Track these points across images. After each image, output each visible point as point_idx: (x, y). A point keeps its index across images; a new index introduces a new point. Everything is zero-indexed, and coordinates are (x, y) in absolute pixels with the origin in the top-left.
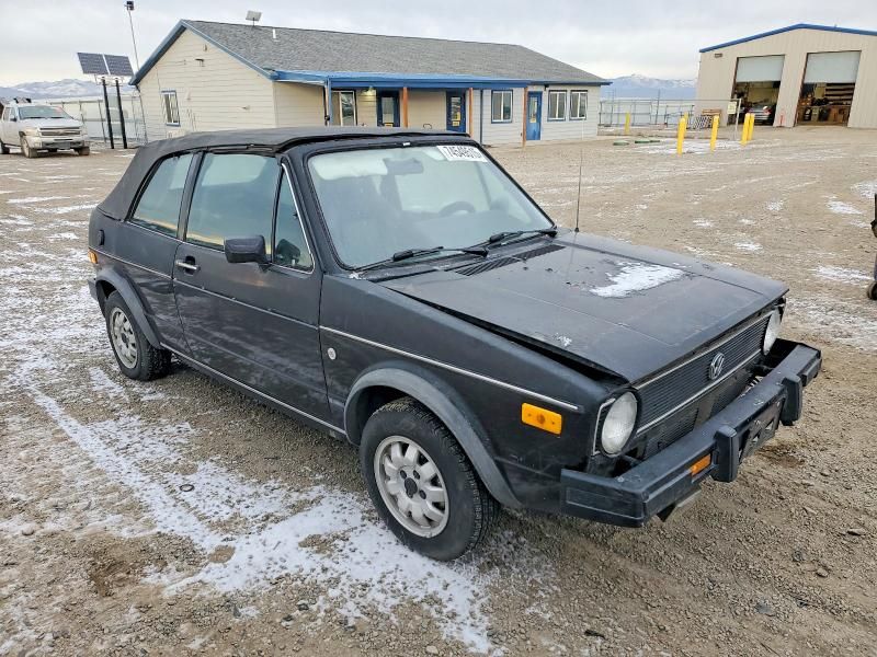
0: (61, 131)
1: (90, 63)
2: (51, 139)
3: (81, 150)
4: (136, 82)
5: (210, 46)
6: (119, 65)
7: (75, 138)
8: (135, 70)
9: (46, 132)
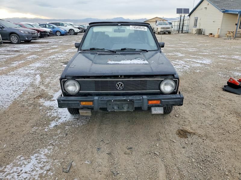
0: (165, 28)
1: (179, 11)
2: (163, 30)
3: (169, 33)
4: (189, 15)
5: (209, 3)
6: (186, 11)
7: (168, 30)
8: (190, 12)
9: (162, 28)
